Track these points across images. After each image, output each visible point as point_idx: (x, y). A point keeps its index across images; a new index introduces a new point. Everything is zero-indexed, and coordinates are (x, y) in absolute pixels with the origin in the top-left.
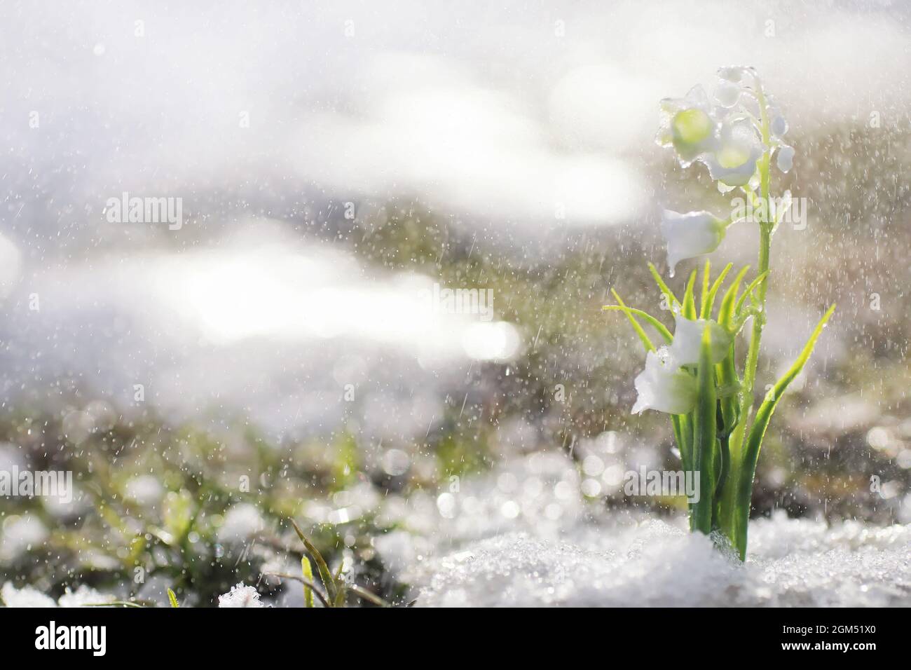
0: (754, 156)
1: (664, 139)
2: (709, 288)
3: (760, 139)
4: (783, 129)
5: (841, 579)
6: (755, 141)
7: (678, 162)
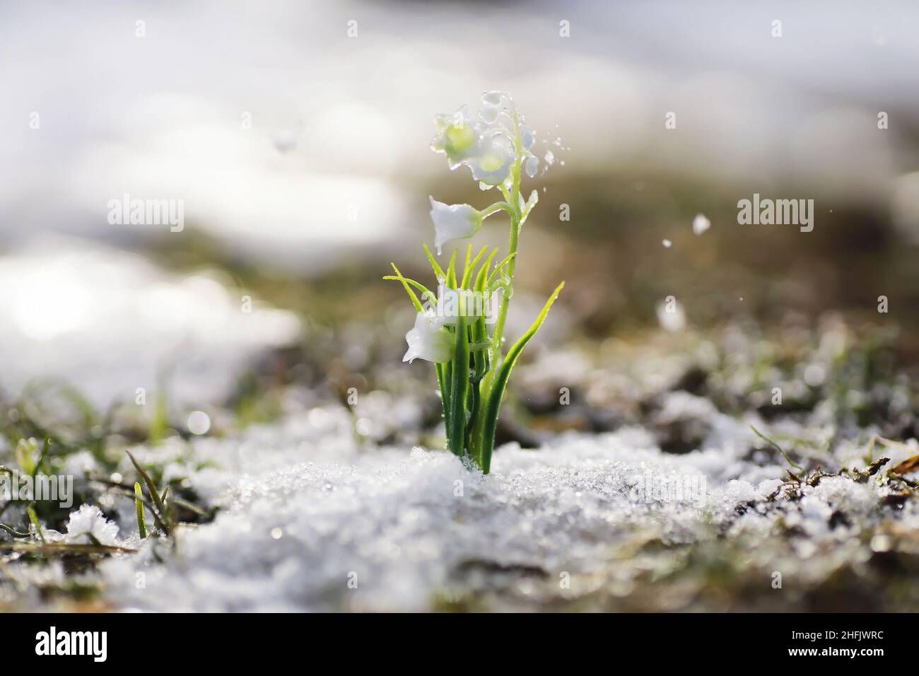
0: (509, 161)
1: (439, 145)
2: (469, 265)
3: (514, 149)
4: (531, 142)
5: (561, 488)
6: (510, 151)
7: (448, 164)
